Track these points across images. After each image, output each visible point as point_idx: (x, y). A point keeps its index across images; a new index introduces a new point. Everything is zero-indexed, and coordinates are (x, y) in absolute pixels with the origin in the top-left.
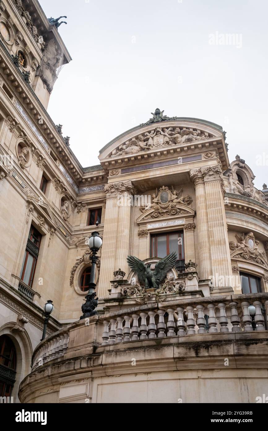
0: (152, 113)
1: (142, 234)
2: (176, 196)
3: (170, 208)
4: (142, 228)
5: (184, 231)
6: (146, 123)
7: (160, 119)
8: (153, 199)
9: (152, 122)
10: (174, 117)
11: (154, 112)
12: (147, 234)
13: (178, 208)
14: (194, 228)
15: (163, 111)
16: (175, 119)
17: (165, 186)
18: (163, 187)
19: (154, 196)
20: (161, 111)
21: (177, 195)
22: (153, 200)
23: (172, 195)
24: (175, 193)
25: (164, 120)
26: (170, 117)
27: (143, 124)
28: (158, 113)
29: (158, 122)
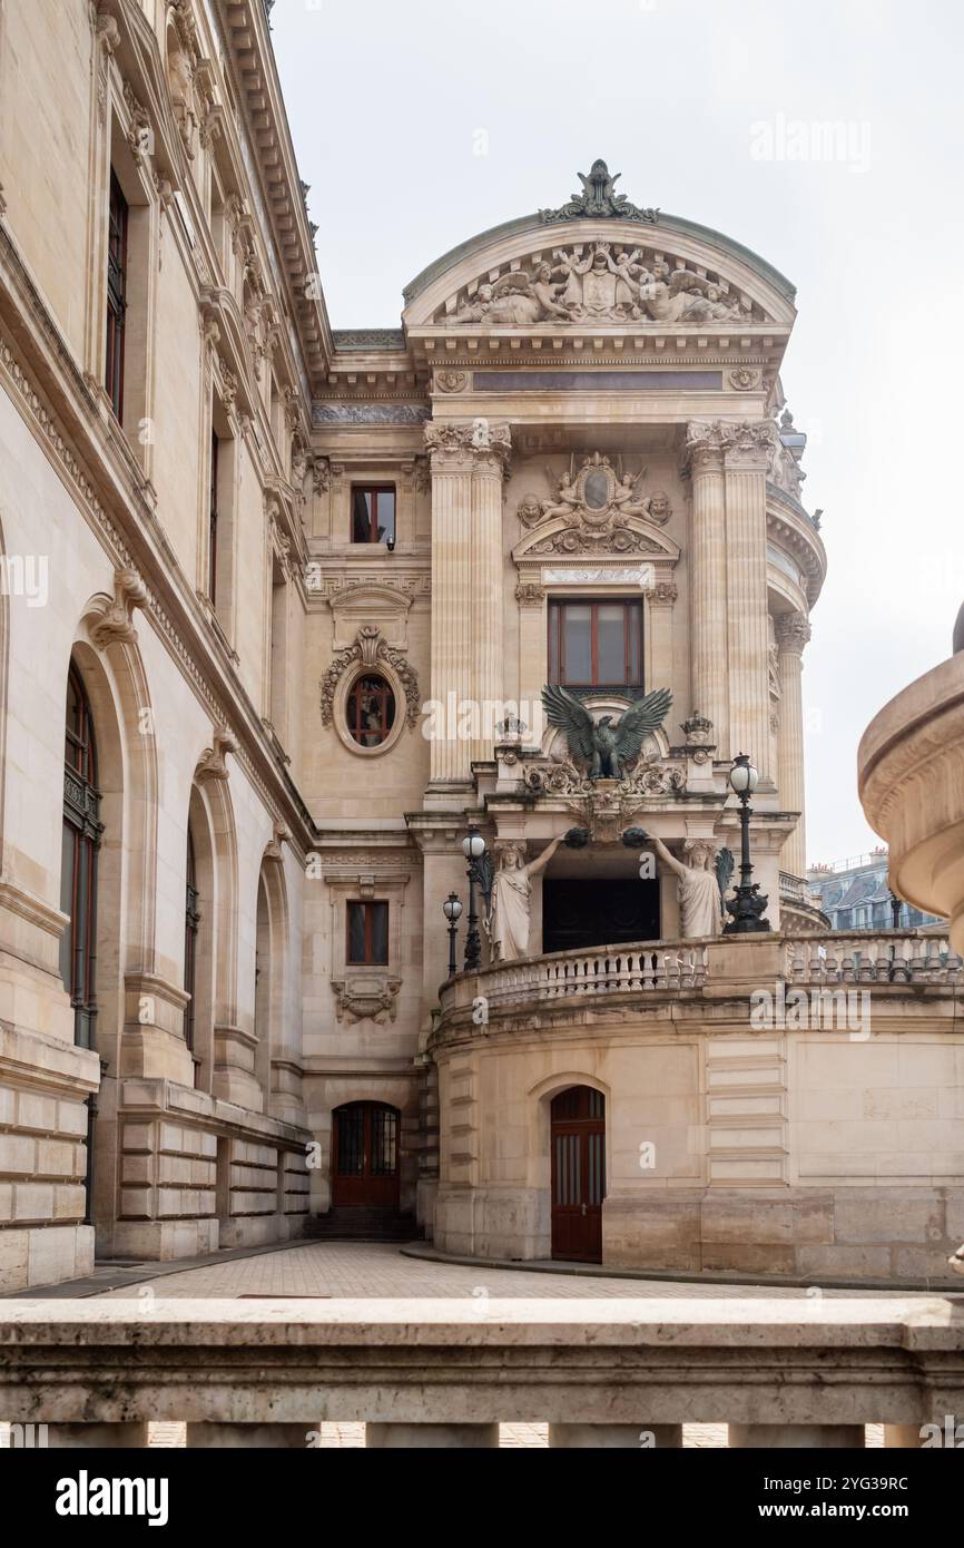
0: (580, 175)
1: (525, 596)
2: (630, 493)
3: (611, 526)
4: (529, 578)
5: (646, 603)
6: (558, 209)
7: (605, 209)
8: (561, 489)
9: (577, 211)
10: (650, 211)
11: (587, 173)
12: (542, 599)
13: (634, 532)
14: (674, 599)
15: (619, 175)
16: (655, 217)
17: (602, 455)
18: (597, 455)
19: (566, 479)
20: (612, 174)
21: (631, 487)
22: (562, 493)
23: (619, 485)
24: (627, 479)
25: (620, 212)
26: (640, 208)
27: (548, 211)
28: (599, 179)
29: (598, 216)
